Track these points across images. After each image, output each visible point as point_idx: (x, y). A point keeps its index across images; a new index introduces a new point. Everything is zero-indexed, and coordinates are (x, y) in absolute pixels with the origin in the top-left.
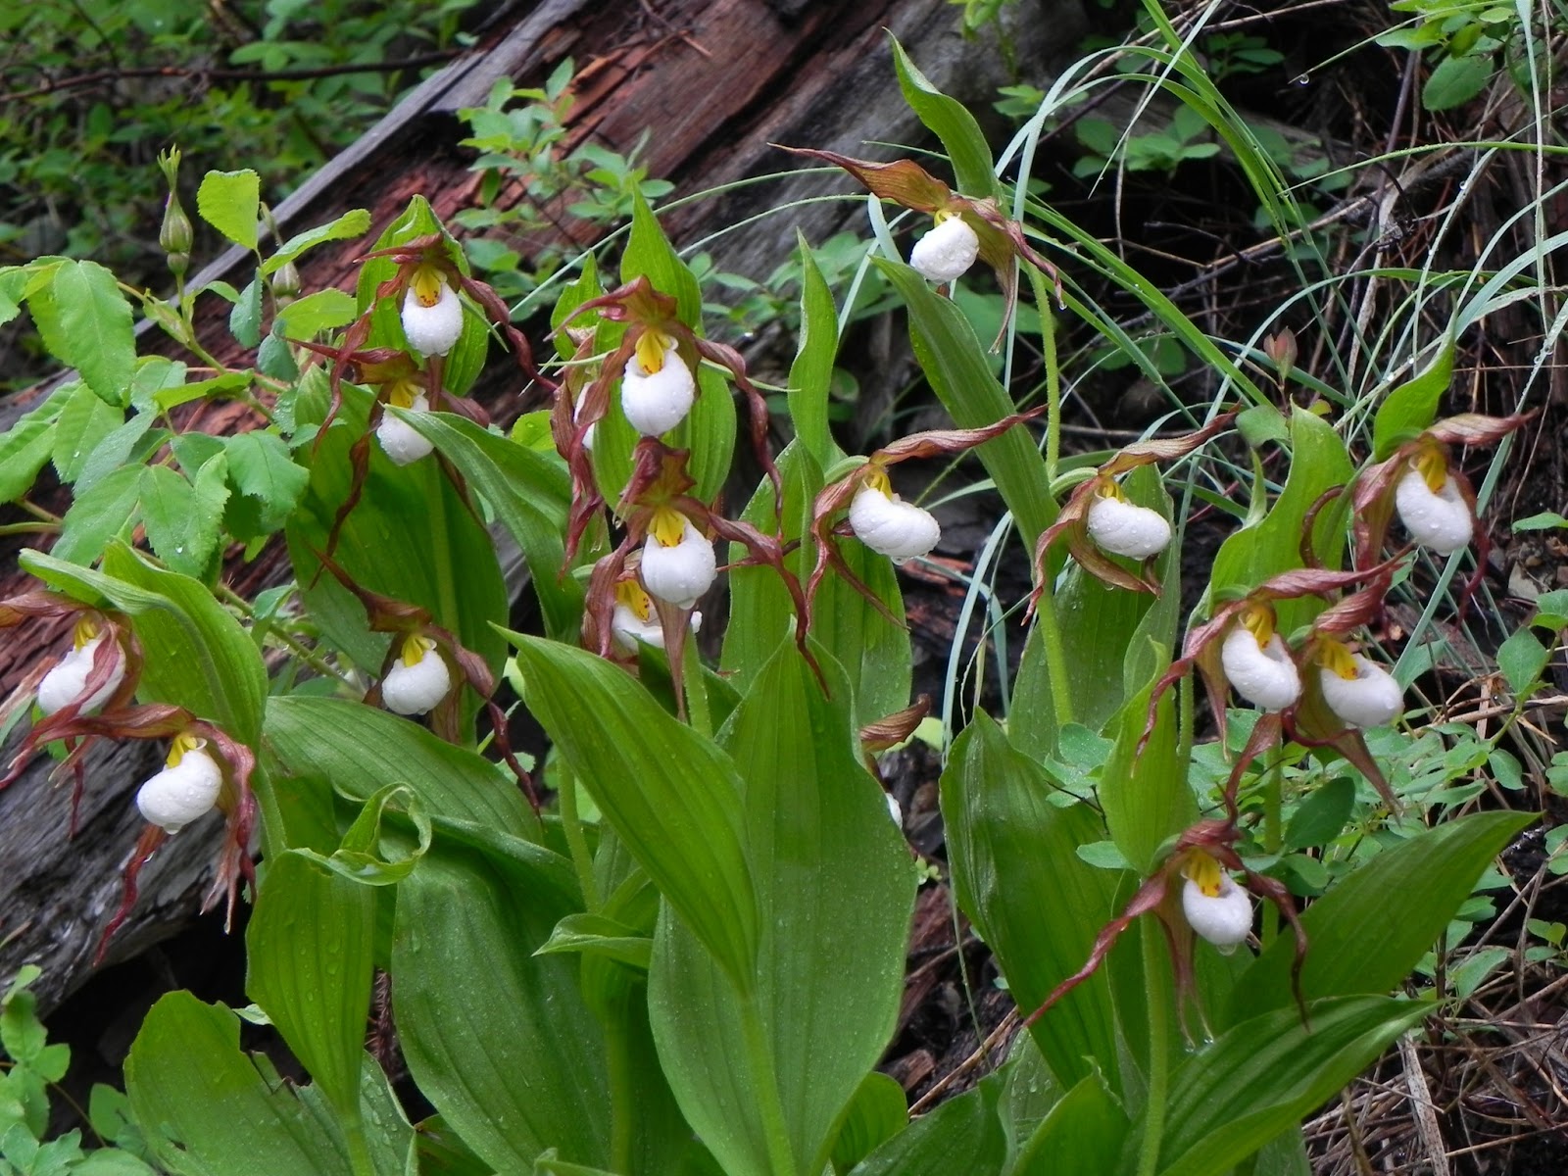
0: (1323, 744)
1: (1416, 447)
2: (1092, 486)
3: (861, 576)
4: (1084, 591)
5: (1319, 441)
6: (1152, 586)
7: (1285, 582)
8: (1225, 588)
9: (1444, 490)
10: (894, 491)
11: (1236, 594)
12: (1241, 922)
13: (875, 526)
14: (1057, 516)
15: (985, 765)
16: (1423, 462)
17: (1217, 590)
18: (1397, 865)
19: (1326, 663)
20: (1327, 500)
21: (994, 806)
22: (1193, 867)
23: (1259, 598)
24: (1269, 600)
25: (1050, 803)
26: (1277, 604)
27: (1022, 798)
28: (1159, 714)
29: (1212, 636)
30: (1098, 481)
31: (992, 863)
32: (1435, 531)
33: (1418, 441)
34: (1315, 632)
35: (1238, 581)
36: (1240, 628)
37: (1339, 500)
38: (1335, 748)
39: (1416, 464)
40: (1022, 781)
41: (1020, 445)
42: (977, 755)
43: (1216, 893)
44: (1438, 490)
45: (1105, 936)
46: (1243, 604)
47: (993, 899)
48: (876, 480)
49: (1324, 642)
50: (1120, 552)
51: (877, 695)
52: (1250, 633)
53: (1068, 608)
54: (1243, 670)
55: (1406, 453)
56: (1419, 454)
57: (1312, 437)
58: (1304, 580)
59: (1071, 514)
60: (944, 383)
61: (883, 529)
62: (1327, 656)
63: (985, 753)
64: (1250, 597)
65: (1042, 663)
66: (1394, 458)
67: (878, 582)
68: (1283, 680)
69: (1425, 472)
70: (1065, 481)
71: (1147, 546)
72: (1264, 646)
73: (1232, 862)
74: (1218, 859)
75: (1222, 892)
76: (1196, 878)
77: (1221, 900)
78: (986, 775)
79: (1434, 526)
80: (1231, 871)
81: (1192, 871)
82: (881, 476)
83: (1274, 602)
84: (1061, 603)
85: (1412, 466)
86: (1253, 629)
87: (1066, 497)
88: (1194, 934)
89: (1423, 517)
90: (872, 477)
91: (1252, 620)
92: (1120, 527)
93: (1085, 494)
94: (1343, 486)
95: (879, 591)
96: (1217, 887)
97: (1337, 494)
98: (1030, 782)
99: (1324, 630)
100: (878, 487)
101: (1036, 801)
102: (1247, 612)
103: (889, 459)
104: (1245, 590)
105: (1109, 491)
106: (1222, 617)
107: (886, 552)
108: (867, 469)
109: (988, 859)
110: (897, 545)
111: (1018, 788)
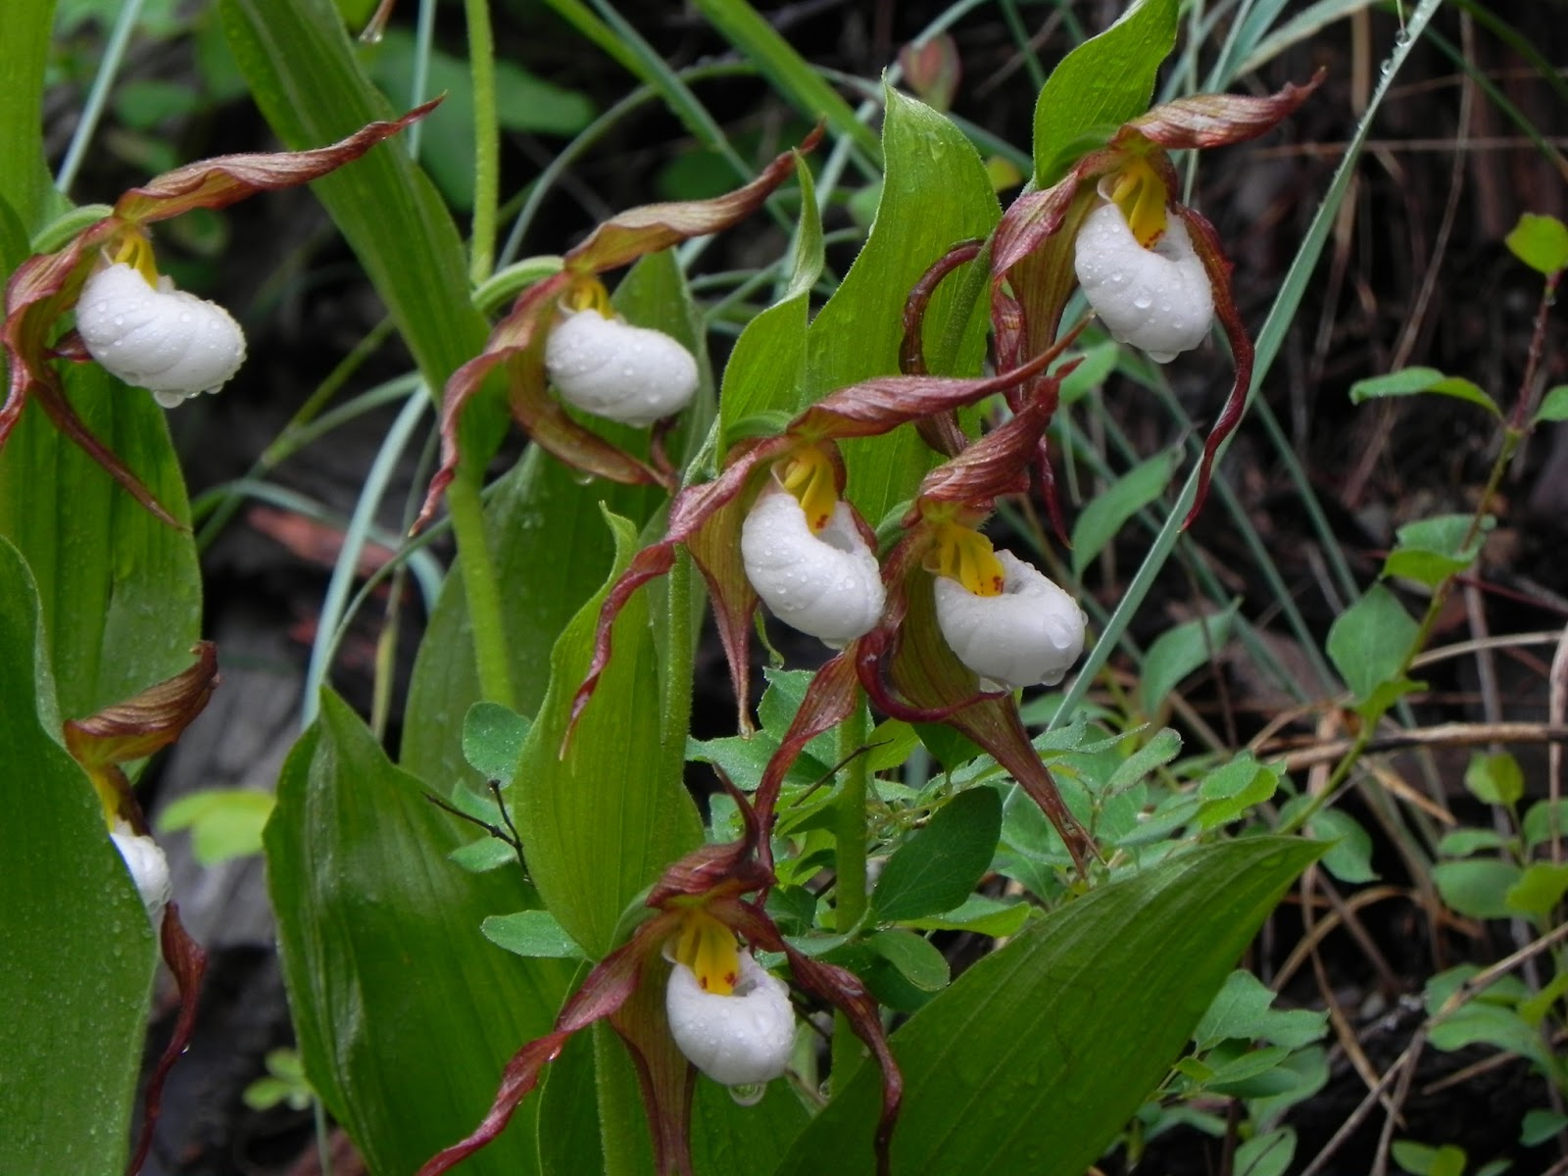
0: (935, 718)
1: (1109, 159)
2: (553, 290)
3: (106, 439)
4: (546, 494)
5: (936, 156)
6: (662, 472)
7: (857, 399)
8: (750, 417)
9: (1162, 240)
10: (162, 271)
11: (765, 427)
12: (772, 1041)
13: (122, 332)
14: (487, 341)
15: (341, 800)
16: (1122, 188)
17: (734, 422)
18: (1073, 939)
19: (945, 567)
20: (951, 265)
21: (358, 876)
22: (685, 941)
23: (811, 434)
24: (828, 440)
25: (456, 864)
26: (846, 447)
27: (408, 858)
28: (618, 643)
29: (720, 502)
30: (565, 282)
31: (356, 985)
32: (1144, 315)
33: (1113, 146)
34: (921, 505)
35: (776, 405)
36: (774, 489)
37: (973, 266)
38: (967, 732)
39: (1110, 191)
40: (409, 825)
41: (416, 210)
42: (327, 779)
43: (729, 988)
44: (1151, 240)
45: (519, 1070)
46: (781, 445)
47: (358, 1049)
48: (126, 250)
49: (940, 529)
50: (603, 412)
51: (134, 663)
52: (792, 498)
53: (515, 526)
54: (778, 566)
55: (1089, 172)
56: (1116, 173)
57: (922, 147)
58: (892, 395)
59: (511, 338)
60: (283, 103)
61: (138, 337)
62: (946, 554)
63: (340, 776)
64: (792, 432)
65: (465, 628)
66: (1069, 181)
67: (138, 448)
68: (851, 585)
69: (1126, 209)
70: (505, 282)
71: (654, 400)
72: (820, 524)
73: (762, 935)
74: (734, 928)
75: (738, 985)
76: (690, 962)
77: (738, 999)
78: (344, 818)
79: (1142, 304)
80: (761, 953)
81: (683, 949)
82: (136, 241)
83: (840, 441)
84: (502, 516)
85: (1102, 194)
86: (798, 491)
87: (505, 309)
88: (692, 1071)
89: (1121, 287)
90: (119, 243)
91: (796, 474)
92: (601, 365)
93: (539, 303)
94: (980, 242)
95: (140, 468)
96: (731, 979)
97: (971, 256)
98: (422, 828)
99: (937, 500)
100: (131, 261)
101: (434, 866)
102: (790, 458)
103: (151, 212)
104: (783, 420)
105: (585, 299)
106: (741, 467)
107: (143, 382)
108: (111, 229)
109: (349, 979)
110: (162, 368)
111: (402, 839)
